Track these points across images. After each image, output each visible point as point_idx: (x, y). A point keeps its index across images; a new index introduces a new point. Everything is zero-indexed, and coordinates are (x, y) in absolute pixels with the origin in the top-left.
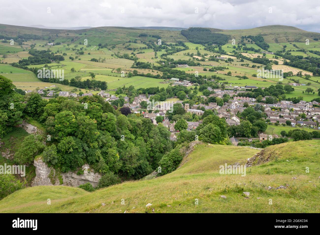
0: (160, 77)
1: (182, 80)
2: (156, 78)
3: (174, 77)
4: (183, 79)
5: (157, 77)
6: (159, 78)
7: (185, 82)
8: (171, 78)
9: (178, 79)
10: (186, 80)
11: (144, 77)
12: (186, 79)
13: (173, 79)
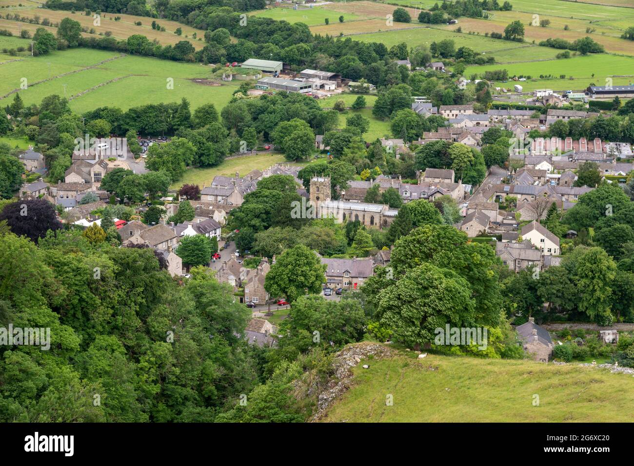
0: (191, 56)
1: (294, 66)
2: (174, 59)
3: (259, 55)
4: (301, 64)
5: (179, 56)
6: (189, 61)
7: (309, 76)
8: (243, 61)
9: (277, 65)
10: (315, 68)
11: (117, 55)
12: (312, 62)
13: (252, 62)
